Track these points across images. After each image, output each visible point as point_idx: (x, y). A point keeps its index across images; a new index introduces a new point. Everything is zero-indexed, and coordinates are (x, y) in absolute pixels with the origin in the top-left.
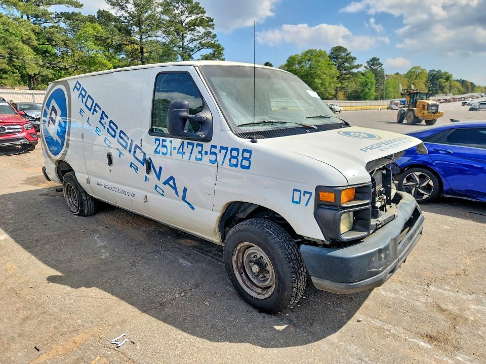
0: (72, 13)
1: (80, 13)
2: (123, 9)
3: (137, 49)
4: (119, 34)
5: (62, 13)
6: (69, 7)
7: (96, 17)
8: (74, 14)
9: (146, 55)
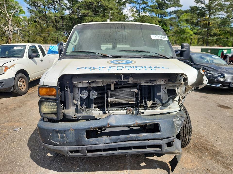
0: (177, 10)
1: (181, 9)
2: (202, 3)
3: (207, 23)
4: (197, 17)
5: (172, 11)
6: (175, 8)
7: (190, 10)
8: (178, 11)
9: (211, 25)
